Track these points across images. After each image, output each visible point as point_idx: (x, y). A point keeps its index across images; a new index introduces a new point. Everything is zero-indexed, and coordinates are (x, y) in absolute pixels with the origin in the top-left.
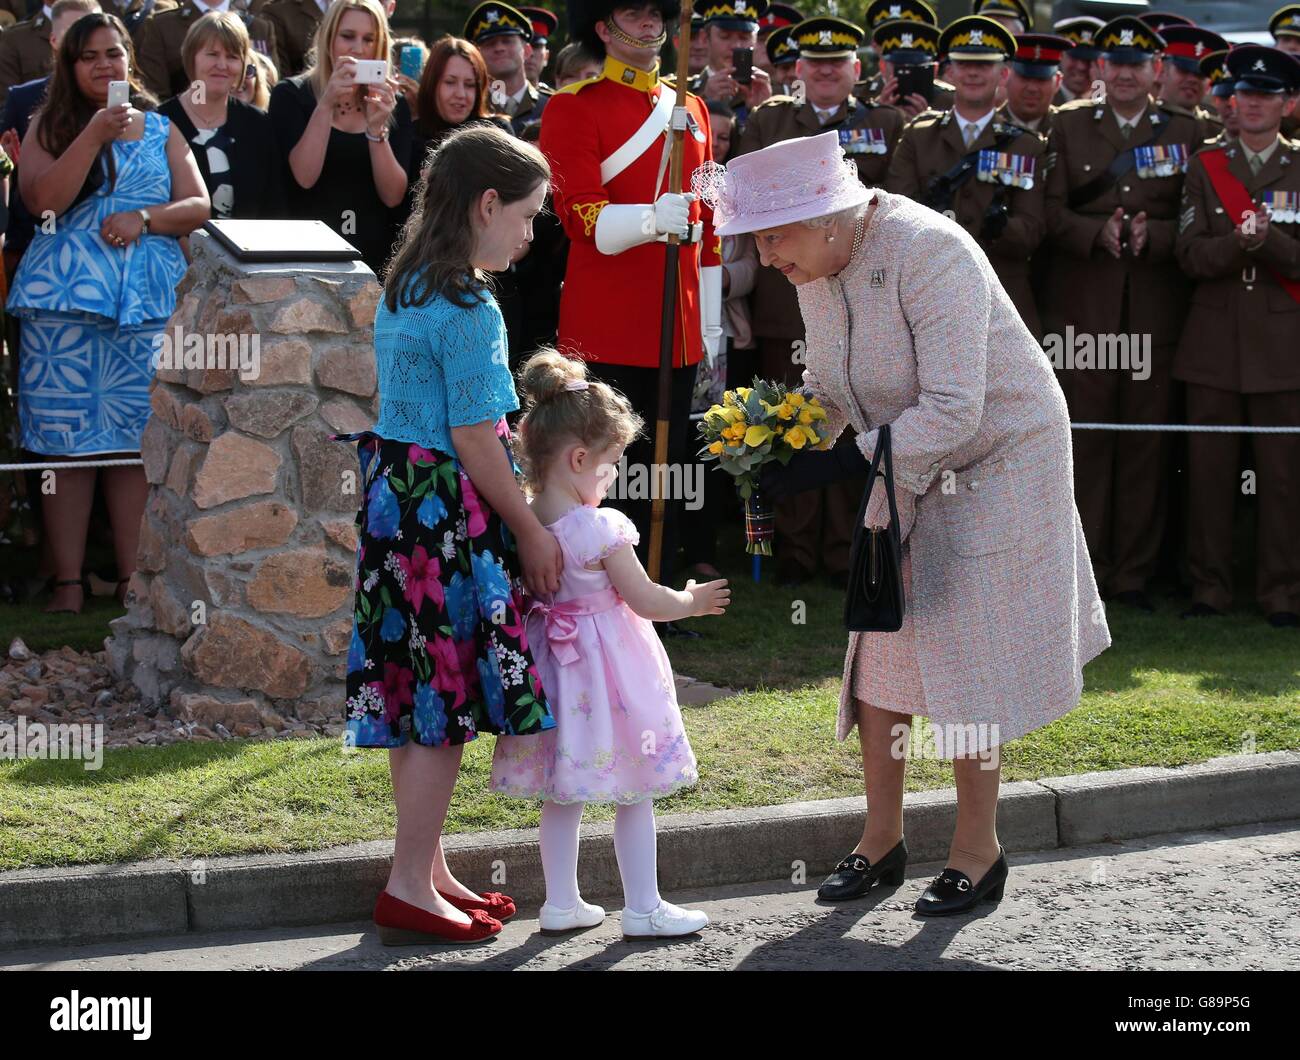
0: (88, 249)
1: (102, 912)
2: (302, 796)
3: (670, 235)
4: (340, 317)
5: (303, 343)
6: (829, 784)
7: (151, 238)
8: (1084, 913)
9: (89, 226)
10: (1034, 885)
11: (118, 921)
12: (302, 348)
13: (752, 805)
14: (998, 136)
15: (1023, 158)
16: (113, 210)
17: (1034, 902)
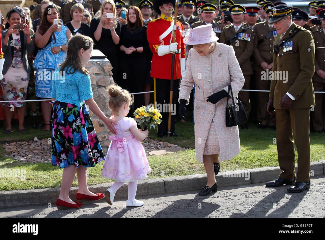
0: (49, 54)
1: (48, 198)
2: (91, 173)
3: (173, 52)
4: (102, 70)
5: (94, 76)
6: (202, 170)
7: (62, 52)
8: (255, 199)
9: (49, 50)
10: (245, 192)
11: (51, 200)
12: (94, 77)
13: (186, 175)
14: (243, 30)
15: (248, 34)
16: (54, 46)
17: (244, 196)
